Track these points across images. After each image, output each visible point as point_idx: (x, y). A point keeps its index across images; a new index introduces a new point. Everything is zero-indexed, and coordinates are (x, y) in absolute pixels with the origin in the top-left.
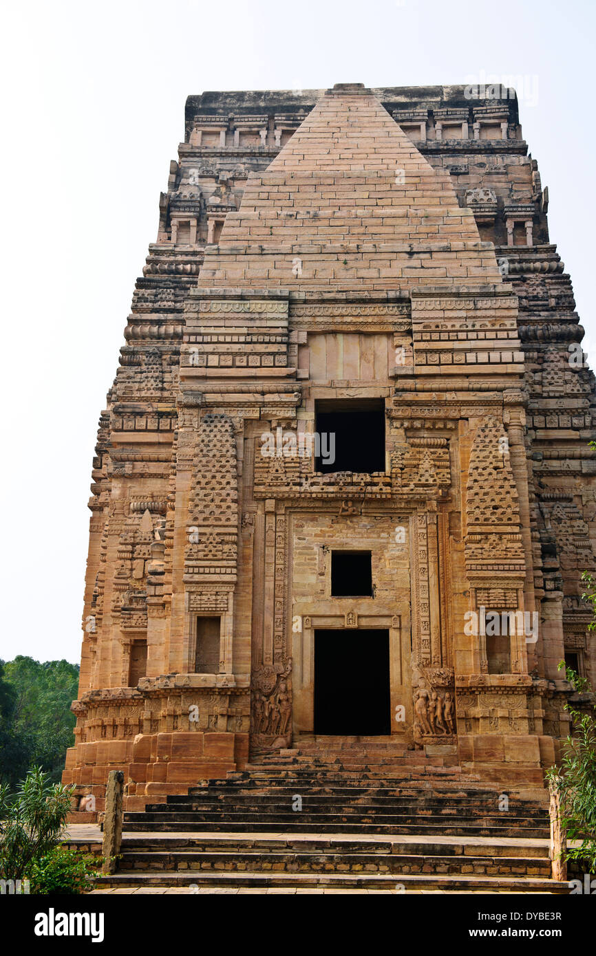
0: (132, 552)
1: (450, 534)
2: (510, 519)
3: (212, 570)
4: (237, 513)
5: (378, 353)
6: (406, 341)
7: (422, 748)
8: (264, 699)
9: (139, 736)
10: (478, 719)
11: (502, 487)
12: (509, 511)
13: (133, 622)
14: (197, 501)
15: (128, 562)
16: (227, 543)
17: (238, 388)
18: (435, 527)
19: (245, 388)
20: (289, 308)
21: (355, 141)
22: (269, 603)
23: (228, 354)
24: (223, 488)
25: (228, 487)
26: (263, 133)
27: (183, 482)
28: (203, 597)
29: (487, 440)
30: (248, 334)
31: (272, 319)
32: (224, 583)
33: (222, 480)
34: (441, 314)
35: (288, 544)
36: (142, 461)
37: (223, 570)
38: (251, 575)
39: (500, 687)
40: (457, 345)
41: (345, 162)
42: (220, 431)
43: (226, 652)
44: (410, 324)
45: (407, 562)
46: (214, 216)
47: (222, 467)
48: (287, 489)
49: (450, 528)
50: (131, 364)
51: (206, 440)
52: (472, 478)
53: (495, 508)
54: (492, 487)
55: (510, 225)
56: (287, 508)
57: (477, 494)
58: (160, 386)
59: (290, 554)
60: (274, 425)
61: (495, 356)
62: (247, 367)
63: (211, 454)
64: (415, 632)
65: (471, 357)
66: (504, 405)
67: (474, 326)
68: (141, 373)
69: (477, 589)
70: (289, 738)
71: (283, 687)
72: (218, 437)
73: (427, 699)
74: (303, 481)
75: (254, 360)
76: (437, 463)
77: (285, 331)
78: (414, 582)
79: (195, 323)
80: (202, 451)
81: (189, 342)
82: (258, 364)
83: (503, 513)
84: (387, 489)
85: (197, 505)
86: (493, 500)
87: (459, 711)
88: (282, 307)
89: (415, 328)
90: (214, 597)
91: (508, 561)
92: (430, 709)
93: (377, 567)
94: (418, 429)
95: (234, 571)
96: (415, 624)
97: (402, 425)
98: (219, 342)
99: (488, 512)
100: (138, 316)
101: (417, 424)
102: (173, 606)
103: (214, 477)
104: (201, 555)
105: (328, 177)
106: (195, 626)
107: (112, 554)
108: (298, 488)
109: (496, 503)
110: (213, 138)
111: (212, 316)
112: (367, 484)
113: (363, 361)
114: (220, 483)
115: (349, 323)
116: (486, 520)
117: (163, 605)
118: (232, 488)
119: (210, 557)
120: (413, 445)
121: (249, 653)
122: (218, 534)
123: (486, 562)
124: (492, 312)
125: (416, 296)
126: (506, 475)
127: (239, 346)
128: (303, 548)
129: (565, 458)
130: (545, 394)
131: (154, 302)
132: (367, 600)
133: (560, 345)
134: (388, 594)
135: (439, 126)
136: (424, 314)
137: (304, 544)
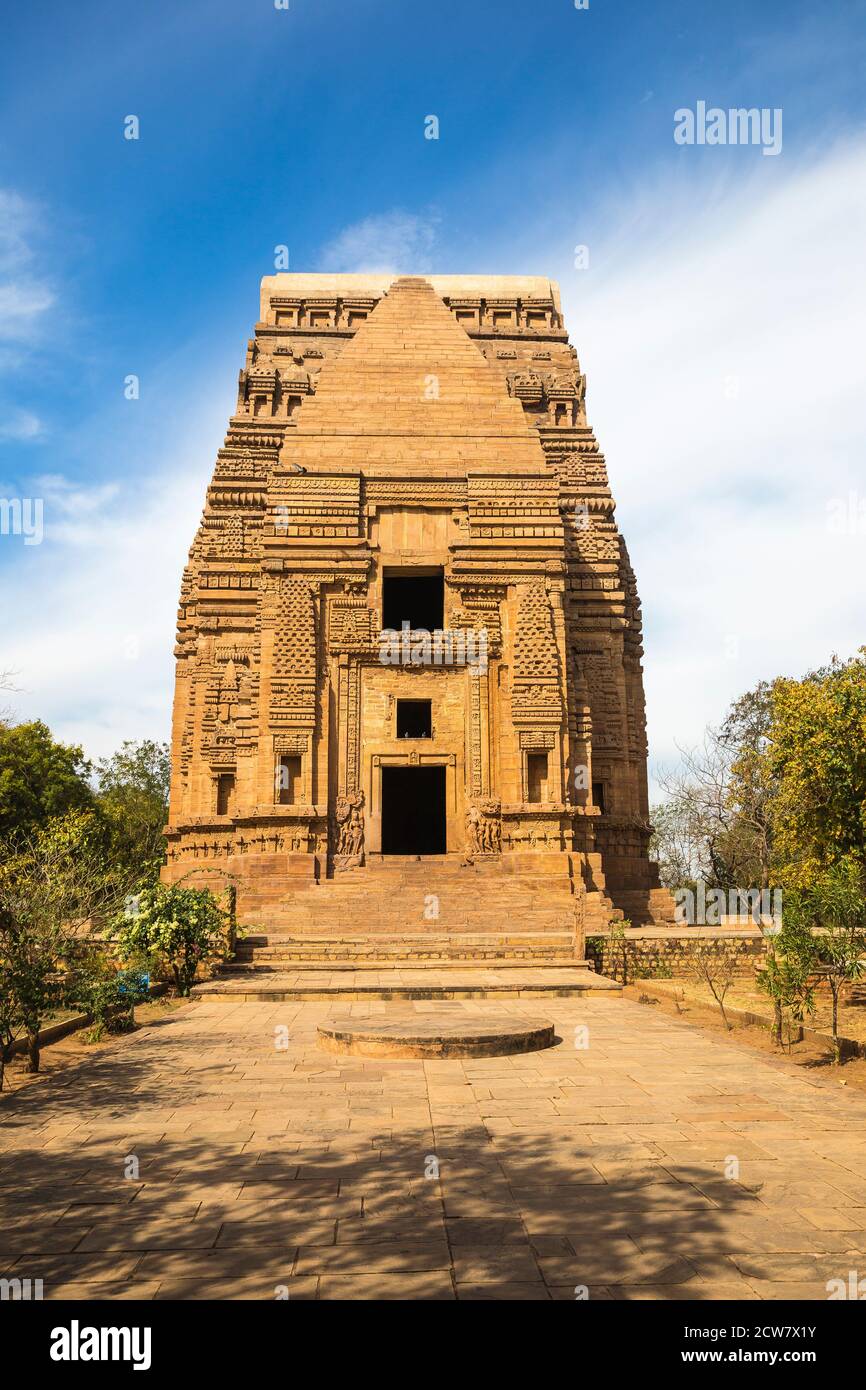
0: (218, 697)
1: (499, 685)
2: (549, 673)
3: (294, 716)
4: (315, 667)
5: (438, 526)
6: (462, 516)
7: (472, 864)
8: (339, 825)
10: (519, 840)
11: (543, 645)
12: (549, 665)
13: (220, 759)
14: (280, 657)
15: (215, 706)
16: (307, 693)
17: (315, 555)
18: (486, 678)
19: (321, 556)
20: (360, 485)
21: (418, 333)
22: (343, 744)
23: (306, 525)
24: (302, 645)
25: (307, 643)
26: (332, 314)
27: (268, 638)
28: (286, 740)
29: (532, 604)
30: (324, 508)
31: (345, 494)
32: (304, 727)
33: (301, 638)
35: (359, 695)
36: (226, 616)
37: (303, 716)
38: (327, 721)
39: (539, 813)
40: (507, 521)
41: (410, 351)
42: (299, 594)
43: (306, 786)
44: (467, 501)
45: (462, 708)
46: (287, 391)
47: (302, 626)
48: (359, 645)
49: (499, 680)
50: (216, 527)
51: (288, 602)
52: (518, 637)
53: (538, 662)
54: (535, 645)
55: (552, 406)
56: (358, 662)
57: (522, 651)
58: (241, 547)
59: (360, 702)
60: (347, 588)
61: (539, 531)
62: (324, 537)
63: (292, 614)
64: (468, 768)
66: (547, 574)
67: (521, 503)
68: (224, 535)
69: (521, 732)
70: (360, 858)
71: (354, 815)
72: (298, 599)
73: (477, 824)
74: (373, 638)
75: (329, 531)
76: (488, 624)
77: (357, 505)
78: (467, 726)
79: (276, 496)
80: (284, 611)
81: (272, 514)
82: (333, 535)
83: (544, 667)
85: (279, 660)
86: (536, 656)
87: (504, 834)
89: (471, 504)
90: (295, 739)
91: (546, 709)
92: (480, 832)
93: (436, 713)
94: (472, 594)
95: (313, 717)
96: (468, 763)
97: (459, 590)
98: (298, 515)
99: (532, 666)
100: (219, 484)
101: (472, 589)
102: (260, 747)
104: (283, 703)
105: (395, 366)
106: (279, 762)
107: (200, 699)
108: (367, 645)
109: (539, 658)
110: (287, 318)
111: (292, 490)
113: (425, 532)
114: (299, 640)
115: (413, 499)
116: (529, 673)
117: (250, 745)
118: (310, 645)
119: (292, 705)
120: (468, 607)
121: (326, 787)
122: (299, 685)
123: (528, 709)
124: (537, 493)
125: (471, 476)
126: (547, 634)
127: (316, 518)
128: (372, 697)
129: (597, 616)
130: (581, 560)
131: (235, 471)
132: (427, 741)
133: (595, 517)
134: (446, 736)
135: (490, 313)
136: (479, 493)
137: (373, 693)
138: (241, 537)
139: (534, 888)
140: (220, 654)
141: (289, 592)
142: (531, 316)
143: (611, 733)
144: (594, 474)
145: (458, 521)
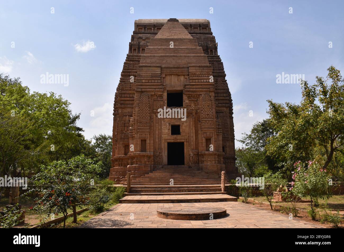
0: (124, 125)
1: (198, 121)
2: (211, 117)
3: (144, 129)
4: (150, 116)
5: (181, 79)
6: (187, 77)
7: (191, 167)
8: (156, 157)
9: (128, 166)
10: (204, 161)
11: (209, 110)
13: (125, 141)
15: (123, 127)
16: (147, 123)
17: (149, 87)
18: (194, 119)
19: (151, 88)
21: (175, 31)
22: (157, 136)
23: (147, 80)
25: (147, 110)
26: (153, 29)
27: (137, 109)
28: (142, 135)
29: (206, 99)
30: (151, 75)
31: (157, 72)
32: (147, 132)
34: (195, 71)
36: (126, 104)
37: (147, 129)
38: (153, 130)
39: (209, 154)
40: (199, 78)
41: (173, 36)
42: (145, 97)
43: (148, 147)
44: (189, 73)
45: (188, 127)
46: (141, 47)
47: (146, 106)
49: (198, 119)
50: (123, 82)
51: (142, 99)
52: (203, 108)
53: (208, 115)
54: (207, 110)
55: (209, 50)
57: (204, 112)
59: (162, 125)
60: (158, 96)
62: (151, 83)
63: (143, 103)
64: (190, 143)
65: (202, 81)
66: (210, 91)
67: (203, 74)
68: (125, 84)
69: (204, 133)
70: (162, 166)
71: (160, 155)
72: (145, 99)
73: (193, 157)
75: (153, 81)
76: (195, 105)
77: (160, 74)
78: (189, 131)
79: (139, 72)
80: (141, 102)
81: (138, 77)
82: (154, 82)
83: (210, 116)
85: (140, 114)
87: (200, 159)
88: (160, 69)
89: (190, 74)
90: (145, 135)
91: (210, 127)
92: (194, 159)
93: (181, 128)
94: (190, 97)
95: (149, 129)
96: (190, 141)
97: (187, 96)
98: (145, 77)
100: (125, 71)
101: (190, 96)
102: (135, 137)
103: (144, 108)
104: (142, 126)
106: (140, 142)
107: (120, 126)
109: (208, 114)
110: (141, 30)
111: (143, 71)
113: (178, 81)
114: (146, 109)
115: (175, 73)
116: (206, 117)
117: (133, 137)
118: (148, 111)
119: (144, 126)
120: (189, 101)
121: (153, 148)
122: (145, 121)
123: (206, 127)
124: (207, 71)
125: (190, 67)
126: (210, 107)
127: (150, 78)
128: (164, 124)
129: (222, 103)
130: (218, 89)
131: (128, 67)
132: (179, 136)
133: (221, 78)
134: (184, 134)
135: (193, 28)
136: (192, 71)
137: (165, 123)
138: (130, 84)
139: (207, 173)
140: (125, 114)
141: (143, 97)
142: (203, 28)
143: (226, 133)
144: (220, 67)
145: (186, 78)
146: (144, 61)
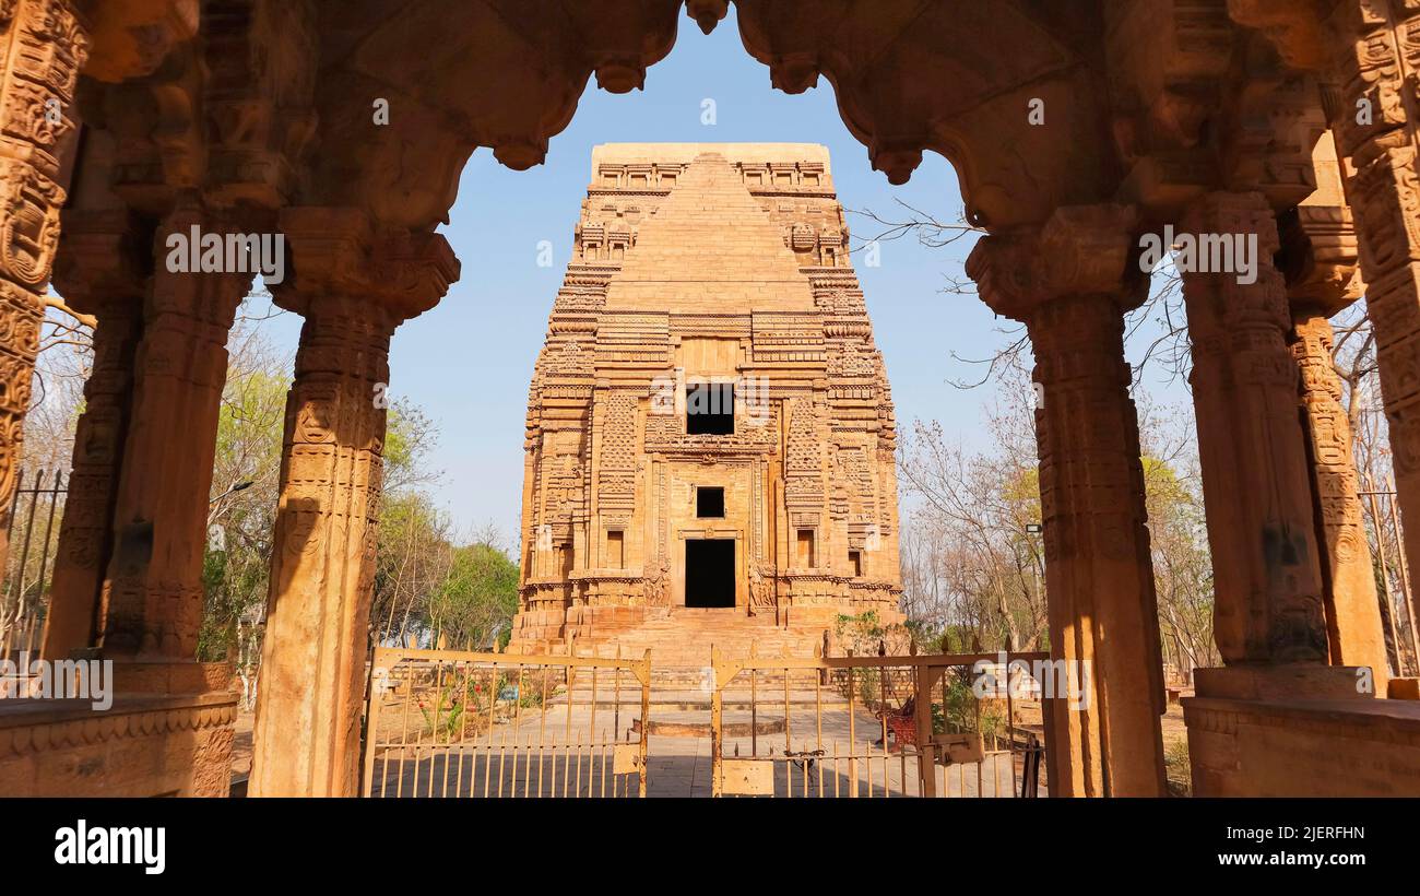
0: (559, 484)
2: (815, 467)
3: (618, 501)
4: (634, 463)
5: (730, 352)
6: (748, 345)
7: (755, 615)
8: (652, 584)
10: (791, 596)
11: (811, 445)
12: (815, 462)
13: (561, 532)
14: (607, 454)
15: (557, 491)
16: (628, 483)
17: (634, 376)
18: (766, 471)
19: (638, 376)
20: (669, 320)
21: (715, 197)
22: (655, 522)
23: (628, 352)
24: (624, 446)
25: (628, 444)
26: (648, 176)
28: (612, 518)
29: (802, 413)
30: (641, 339)
31: (657, 328)
32: (625, 509)
33: (624, 440)
35: (668, 483)
36: (565, 420)
37: (625, 501)
38: (643, 504)
39: (806, 576)
40: (783, 348)
41: (708, 212)
42: (622, 406)
43: (627, 555)
44: (752, 332)
45: (748, 495)
46: (613, 239)
47: (624, 431)
48: (667, 445)
49: (776, 473)
51: (613, 412)
52: (791, 439)
53: (806, 459)
54: (804, 445)
55: (823, 250)
56: (667, 458)
57: (794, 450)
58: (577, 366)
59: (669, 489)
61: (808, 356)
62: (640, 361)
63: (616, 422)
64: (752, 540)
66: (814, 390)
67: (794, 335)
68: (563, 356)
69: (793, 513)
70: (669, 609)
72: (621, 411)
73: (759, 584)
74: (679, 440)
75: (645, 357)
76: (769, 429)
77: (666, 337)
78: (752, 508)
79: (604, 330)
80: (610, 420)
81: (601, 344)
82: (648, 360)
83: (811, 463)
84: (734, 446)
85: (606, 457)
86: (805, 454)
87: (780, 591)
88: (664, 319)
89: (755, 335)
90: (619, 519)
91: (813, 495)
92: (762, 590)
93: (727, 498)
95: (633, 501)
96: (752, 537)
98: (621, 344)
99: (801, 462)
100: (561, 316)
102: (592, 524)
104: (609, 490)
107: (545, 485)
108: (675, 445)
109: (807, 456)
110: (612, 180)
111: (616, 325)
112: (722, 443)
113: (719, 355)
114: (622, 441)
115: (710, 330)
117: (585, 523)
119: (616, 492)
121: (643, 555)
122: (622, 477)
123: (798, 495)
124: (806, 326)
125: (755, 313)
126: (813, 437)
127: (635, 346)
128: (678, 485)
129: (856, 419)
131: (571, 305)
132: (720, 520)
133: (855, 340)
134: (735, 516)
135: (774, 174)
136: (761, 326)
137: (679, 482)
138: (576, 359)
139: (802, 633)
140: (562, 450)
141: (614, 405)
142: (807, 176)
144: (855, 306)
145: (744, 348)
146: (621, 296)
